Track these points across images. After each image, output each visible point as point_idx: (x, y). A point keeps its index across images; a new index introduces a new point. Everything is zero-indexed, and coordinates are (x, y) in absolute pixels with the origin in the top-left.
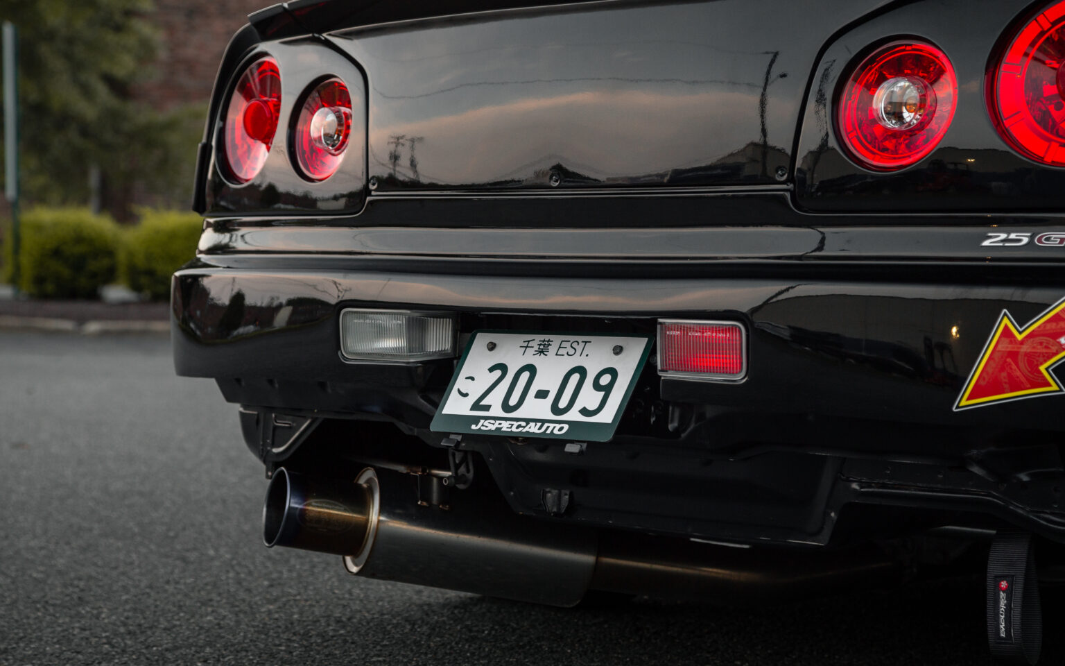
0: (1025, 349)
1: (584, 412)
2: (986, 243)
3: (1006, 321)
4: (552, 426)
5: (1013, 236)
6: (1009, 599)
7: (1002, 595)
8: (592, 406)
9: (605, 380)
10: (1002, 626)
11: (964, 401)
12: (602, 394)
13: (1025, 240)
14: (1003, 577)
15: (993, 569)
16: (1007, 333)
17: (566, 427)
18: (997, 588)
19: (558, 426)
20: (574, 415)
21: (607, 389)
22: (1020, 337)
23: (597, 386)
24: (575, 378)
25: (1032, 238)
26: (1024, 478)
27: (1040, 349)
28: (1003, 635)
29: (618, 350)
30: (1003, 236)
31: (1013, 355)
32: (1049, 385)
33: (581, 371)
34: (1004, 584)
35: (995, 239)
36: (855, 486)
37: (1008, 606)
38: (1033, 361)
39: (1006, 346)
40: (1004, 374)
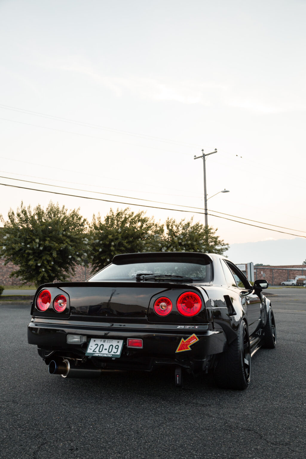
0: (185, 344)
1: (114, 352)
2: (178, 327)
3: (183, 339)
4: (109, 355)
5: (181, 326)
6: (179, 378)
7: (178, 377)
8: (116, 352)
9: (117, 347)
10: (178, 382)
11: (177, 351)
12: (117, 350)
13: (183, 327)
14: (178, 375)
15: (176, 374)
16: (183, 341)
17: (111, 355)
18: (177, 376)
19: (110, 355)
20: (112, 353)
21: (118, 349)
22: (185, 342)
23: (115, 348)
24: (111, 347)
25: (184, 327)
26: (183, 361)
27: (187, 344)
28: (178, 383)
29: (118, 342)
30: (180, 326)
31: (184, 344)
32: (189, 349)
33: (112, 346)
34: (178, 376)
35: (179, 327)
36: (156, 362)
37: (179, 379)
38: (187, 345)
39: (183, 343)
40: (183, 347)
